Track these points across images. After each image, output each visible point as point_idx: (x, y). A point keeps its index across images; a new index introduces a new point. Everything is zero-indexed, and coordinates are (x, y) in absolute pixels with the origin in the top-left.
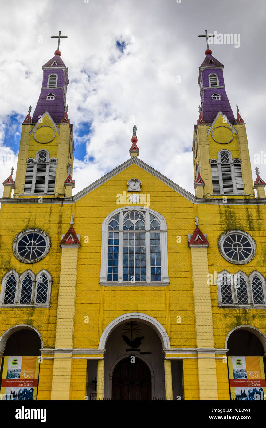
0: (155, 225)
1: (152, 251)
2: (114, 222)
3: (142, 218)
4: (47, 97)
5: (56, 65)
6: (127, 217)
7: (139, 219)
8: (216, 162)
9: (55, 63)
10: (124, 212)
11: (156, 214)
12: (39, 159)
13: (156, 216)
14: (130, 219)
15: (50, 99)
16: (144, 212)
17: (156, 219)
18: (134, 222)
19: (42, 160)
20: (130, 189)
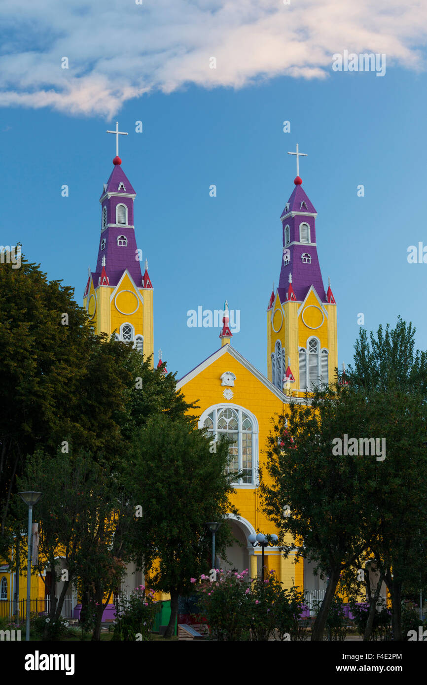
0: (248, 426)
1: (244, 452)
2: (208, 419)
3: (236, 417)
4: (119, 241)
5: (125, 190)
6: (221, 415)
7: (232, 418)
8: (304, 351)
9: (122, 186)
10: (219, 410)
11: (248, 413)
12: (124, 335)
13: (249, 415)
14: (223, 417)
15: (122, 245)
16: (237, 410)
17: (248, 419)
18: (228, 421)
19: (127, 337)
20: (224, 384)
